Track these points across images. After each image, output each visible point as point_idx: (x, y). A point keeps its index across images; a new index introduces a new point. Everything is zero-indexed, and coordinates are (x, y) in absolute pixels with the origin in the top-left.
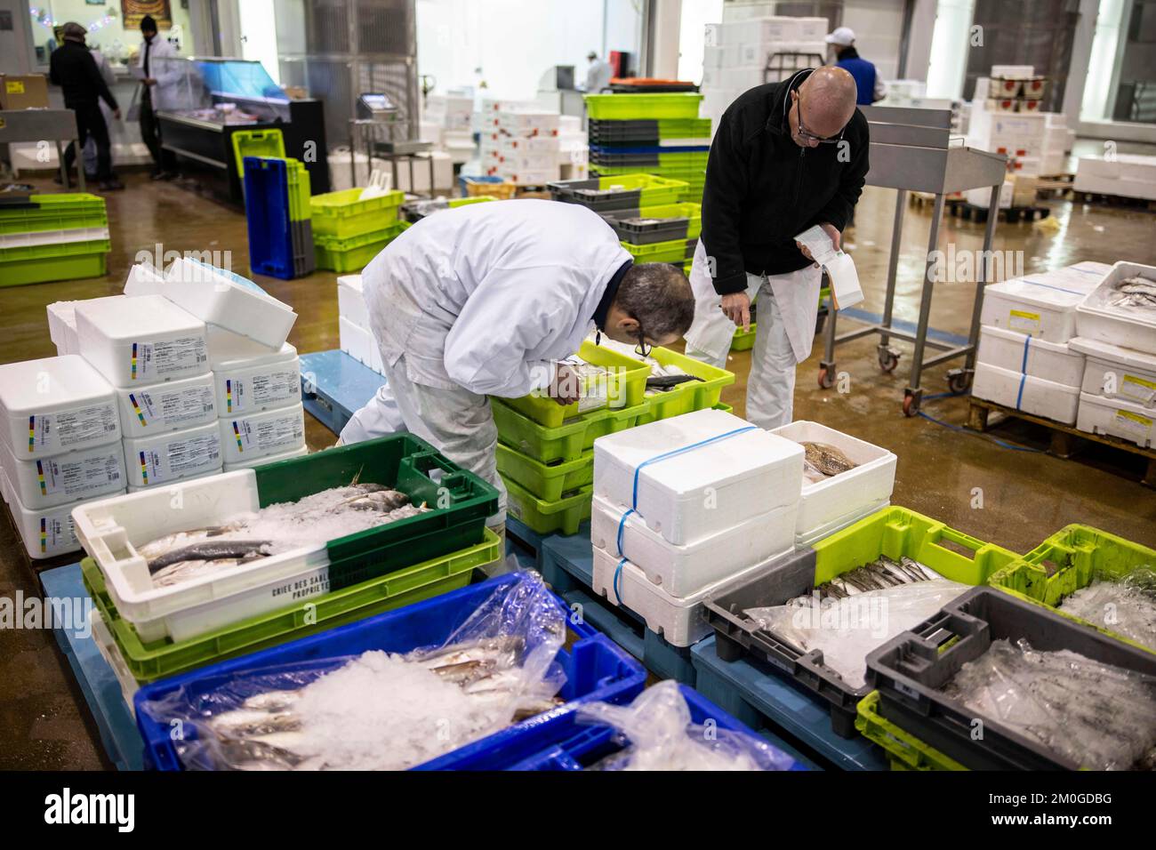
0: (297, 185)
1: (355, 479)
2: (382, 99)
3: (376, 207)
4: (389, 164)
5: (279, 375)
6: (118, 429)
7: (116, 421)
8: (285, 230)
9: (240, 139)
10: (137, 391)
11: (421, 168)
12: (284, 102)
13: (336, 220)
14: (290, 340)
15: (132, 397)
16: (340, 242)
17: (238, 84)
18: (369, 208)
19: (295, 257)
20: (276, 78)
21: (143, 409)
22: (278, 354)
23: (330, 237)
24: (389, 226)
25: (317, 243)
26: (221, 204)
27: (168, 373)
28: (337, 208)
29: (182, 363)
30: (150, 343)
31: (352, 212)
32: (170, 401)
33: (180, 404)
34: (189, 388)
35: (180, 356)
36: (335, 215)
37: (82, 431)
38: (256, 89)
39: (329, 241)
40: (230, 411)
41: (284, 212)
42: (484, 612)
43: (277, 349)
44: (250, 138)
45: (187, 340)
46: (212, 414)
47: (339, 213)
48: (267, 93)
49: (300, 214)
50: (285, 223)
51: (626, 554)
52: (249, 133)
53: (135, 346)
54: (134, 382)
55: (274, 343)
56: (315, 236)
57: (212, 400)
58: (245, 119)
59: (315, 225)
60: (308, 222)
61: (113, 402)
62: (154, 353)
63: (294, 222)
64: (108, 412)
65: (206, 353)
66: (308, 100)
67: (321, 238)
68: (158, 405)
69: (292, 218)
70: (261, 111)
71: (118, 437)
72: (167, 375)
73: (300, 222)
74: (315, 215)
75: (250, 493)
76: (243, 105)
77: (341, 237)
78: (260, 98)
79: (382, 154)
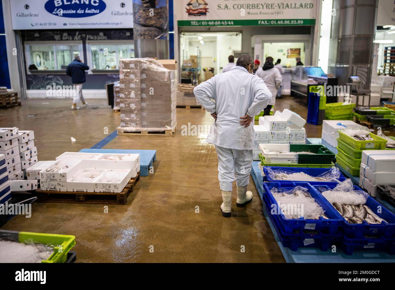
0: (322, 100)
1: (309, 151)
2: (357, 77)
3: (346, 107)
4: (355, 97)
5: (301, 134)
6: (268, 138)
7: (268, 137)
8: (317, 111)
9: (312, 88)
10: (272, 132)
11: (367, 98)
12: (326, 78)
13: (332, 110)
14: (304, 127)
15: (271, 133)
16: (333, 116)
17: (314, 73)
18: (343, 108)
19: (319, 119)
20: (326, 72)
21: (273, 135)
22: (301, 129)
23: (330, 115)
24: (349, 113)
25: (326, 116)
26: (304, 106)
27: (279, 129)
28: (333, 107)
29: (282, 128)
30: (276, 123)
31: (337, 108)
32: (278, 135)
33: (280, 136)
34: (282, 133)
35: (282, 126)
36: (332, 109)
37: (262, 137)
38: (319, 75)
39: (329, 116)
40: (289, 139)
41: (318, 107)
42: (326, 173)
43: (301, 128)
44: (315, 88)
45: (283, 123)
46: (286, 139)
47: (333, 109)
48: (322, 75)
49: (322, 107)
50: (317, 110)
51: (366, 176)
52: (314, 87)
53: (274, 123)
54: (272, 130)
55: (300, 127)
56: (326, 114)
57: (286, 136)
58: (315, 83)
59: (326, 111)
60: (324, 110)
61: (268, 133)
62: (277, 125)
63: (320, 110)
64: (267, 135)
65: (286, 126)
66: (334, 77)
67: (328, 115)
68: (276, 135)
69: (320, 109)
70: (320, 81)
71: (268, 140)
72: (279, 130)
73: (322, 110)
74: (327, 108)
75: (289, 148)
76: (316, 79)
77: (333, 115)
78: (320, 77)
79: (354, 94)
